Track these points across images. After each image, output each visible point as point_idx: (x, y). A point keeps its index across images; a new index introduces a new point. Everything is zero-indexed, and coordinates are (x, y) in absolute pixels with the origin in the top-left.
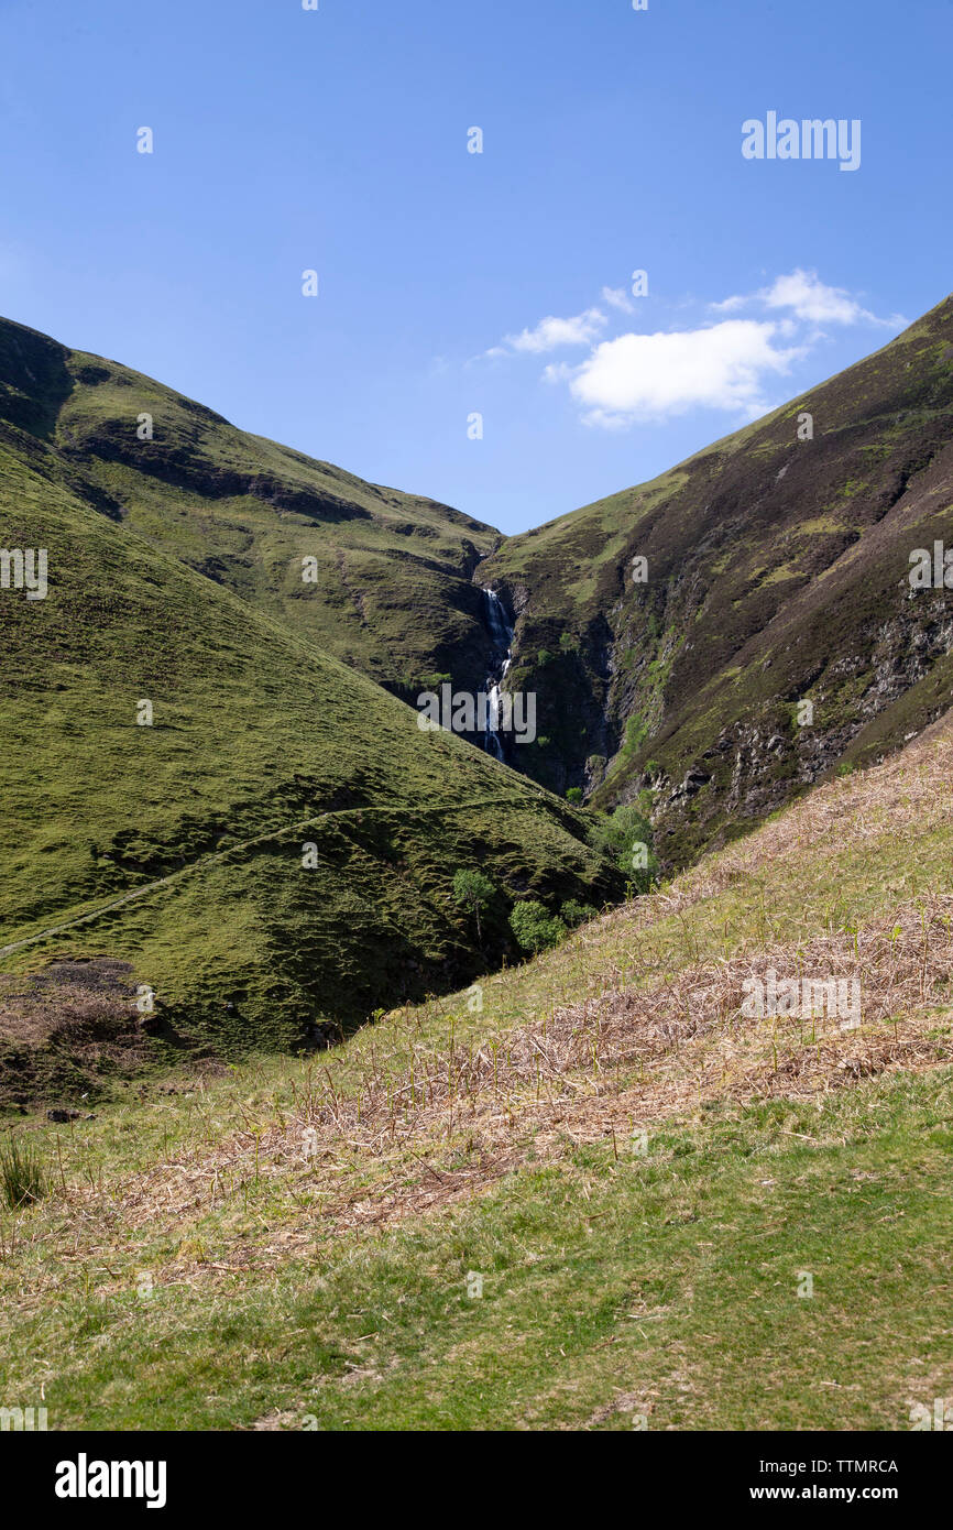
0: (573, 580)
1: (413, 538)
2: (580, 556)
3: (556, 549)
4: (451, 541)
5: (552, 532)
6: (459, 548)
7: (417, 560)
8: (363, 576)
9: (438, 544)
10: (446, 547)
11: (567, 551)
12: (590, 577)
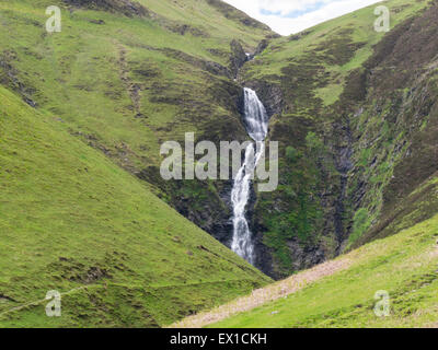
0: (323, 85)
1: (187, 36)
2: (332, 62)
3: (311, 57)
4: (220, 41)
5: (308, 39)
6: (228, 48)
7: (189, 59)
8: (139, 72)
9: (209, 44)
10: (216, 47)
11: (321, 58)
12: (338, 82)
